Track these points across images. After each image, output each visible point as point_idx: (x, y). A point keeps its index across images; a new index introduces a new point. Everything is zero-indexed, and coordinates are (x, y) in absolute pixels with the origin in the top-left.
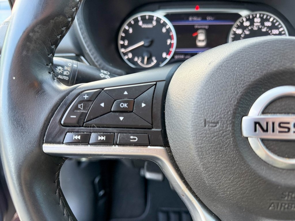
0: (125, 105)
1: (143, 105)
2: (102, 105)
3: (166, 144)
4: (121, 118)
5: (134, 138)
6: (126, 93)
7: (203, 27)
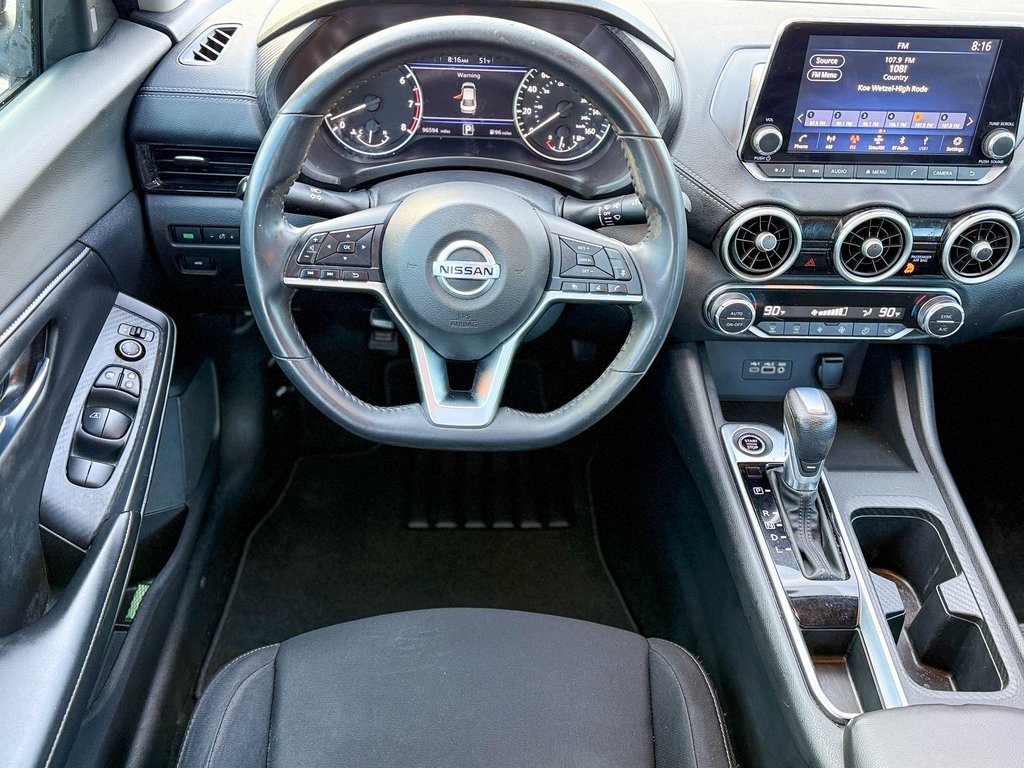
0: (348, 247)
1: (363, 247)
2: (329, 247)
3: (383, 280)
4: (345, 258)
5: (356, 275)
6: (348, 236)
7: (473, 76)
